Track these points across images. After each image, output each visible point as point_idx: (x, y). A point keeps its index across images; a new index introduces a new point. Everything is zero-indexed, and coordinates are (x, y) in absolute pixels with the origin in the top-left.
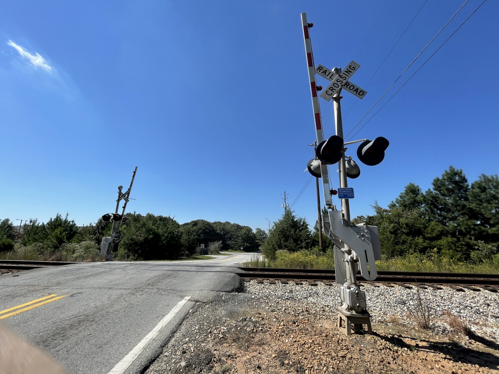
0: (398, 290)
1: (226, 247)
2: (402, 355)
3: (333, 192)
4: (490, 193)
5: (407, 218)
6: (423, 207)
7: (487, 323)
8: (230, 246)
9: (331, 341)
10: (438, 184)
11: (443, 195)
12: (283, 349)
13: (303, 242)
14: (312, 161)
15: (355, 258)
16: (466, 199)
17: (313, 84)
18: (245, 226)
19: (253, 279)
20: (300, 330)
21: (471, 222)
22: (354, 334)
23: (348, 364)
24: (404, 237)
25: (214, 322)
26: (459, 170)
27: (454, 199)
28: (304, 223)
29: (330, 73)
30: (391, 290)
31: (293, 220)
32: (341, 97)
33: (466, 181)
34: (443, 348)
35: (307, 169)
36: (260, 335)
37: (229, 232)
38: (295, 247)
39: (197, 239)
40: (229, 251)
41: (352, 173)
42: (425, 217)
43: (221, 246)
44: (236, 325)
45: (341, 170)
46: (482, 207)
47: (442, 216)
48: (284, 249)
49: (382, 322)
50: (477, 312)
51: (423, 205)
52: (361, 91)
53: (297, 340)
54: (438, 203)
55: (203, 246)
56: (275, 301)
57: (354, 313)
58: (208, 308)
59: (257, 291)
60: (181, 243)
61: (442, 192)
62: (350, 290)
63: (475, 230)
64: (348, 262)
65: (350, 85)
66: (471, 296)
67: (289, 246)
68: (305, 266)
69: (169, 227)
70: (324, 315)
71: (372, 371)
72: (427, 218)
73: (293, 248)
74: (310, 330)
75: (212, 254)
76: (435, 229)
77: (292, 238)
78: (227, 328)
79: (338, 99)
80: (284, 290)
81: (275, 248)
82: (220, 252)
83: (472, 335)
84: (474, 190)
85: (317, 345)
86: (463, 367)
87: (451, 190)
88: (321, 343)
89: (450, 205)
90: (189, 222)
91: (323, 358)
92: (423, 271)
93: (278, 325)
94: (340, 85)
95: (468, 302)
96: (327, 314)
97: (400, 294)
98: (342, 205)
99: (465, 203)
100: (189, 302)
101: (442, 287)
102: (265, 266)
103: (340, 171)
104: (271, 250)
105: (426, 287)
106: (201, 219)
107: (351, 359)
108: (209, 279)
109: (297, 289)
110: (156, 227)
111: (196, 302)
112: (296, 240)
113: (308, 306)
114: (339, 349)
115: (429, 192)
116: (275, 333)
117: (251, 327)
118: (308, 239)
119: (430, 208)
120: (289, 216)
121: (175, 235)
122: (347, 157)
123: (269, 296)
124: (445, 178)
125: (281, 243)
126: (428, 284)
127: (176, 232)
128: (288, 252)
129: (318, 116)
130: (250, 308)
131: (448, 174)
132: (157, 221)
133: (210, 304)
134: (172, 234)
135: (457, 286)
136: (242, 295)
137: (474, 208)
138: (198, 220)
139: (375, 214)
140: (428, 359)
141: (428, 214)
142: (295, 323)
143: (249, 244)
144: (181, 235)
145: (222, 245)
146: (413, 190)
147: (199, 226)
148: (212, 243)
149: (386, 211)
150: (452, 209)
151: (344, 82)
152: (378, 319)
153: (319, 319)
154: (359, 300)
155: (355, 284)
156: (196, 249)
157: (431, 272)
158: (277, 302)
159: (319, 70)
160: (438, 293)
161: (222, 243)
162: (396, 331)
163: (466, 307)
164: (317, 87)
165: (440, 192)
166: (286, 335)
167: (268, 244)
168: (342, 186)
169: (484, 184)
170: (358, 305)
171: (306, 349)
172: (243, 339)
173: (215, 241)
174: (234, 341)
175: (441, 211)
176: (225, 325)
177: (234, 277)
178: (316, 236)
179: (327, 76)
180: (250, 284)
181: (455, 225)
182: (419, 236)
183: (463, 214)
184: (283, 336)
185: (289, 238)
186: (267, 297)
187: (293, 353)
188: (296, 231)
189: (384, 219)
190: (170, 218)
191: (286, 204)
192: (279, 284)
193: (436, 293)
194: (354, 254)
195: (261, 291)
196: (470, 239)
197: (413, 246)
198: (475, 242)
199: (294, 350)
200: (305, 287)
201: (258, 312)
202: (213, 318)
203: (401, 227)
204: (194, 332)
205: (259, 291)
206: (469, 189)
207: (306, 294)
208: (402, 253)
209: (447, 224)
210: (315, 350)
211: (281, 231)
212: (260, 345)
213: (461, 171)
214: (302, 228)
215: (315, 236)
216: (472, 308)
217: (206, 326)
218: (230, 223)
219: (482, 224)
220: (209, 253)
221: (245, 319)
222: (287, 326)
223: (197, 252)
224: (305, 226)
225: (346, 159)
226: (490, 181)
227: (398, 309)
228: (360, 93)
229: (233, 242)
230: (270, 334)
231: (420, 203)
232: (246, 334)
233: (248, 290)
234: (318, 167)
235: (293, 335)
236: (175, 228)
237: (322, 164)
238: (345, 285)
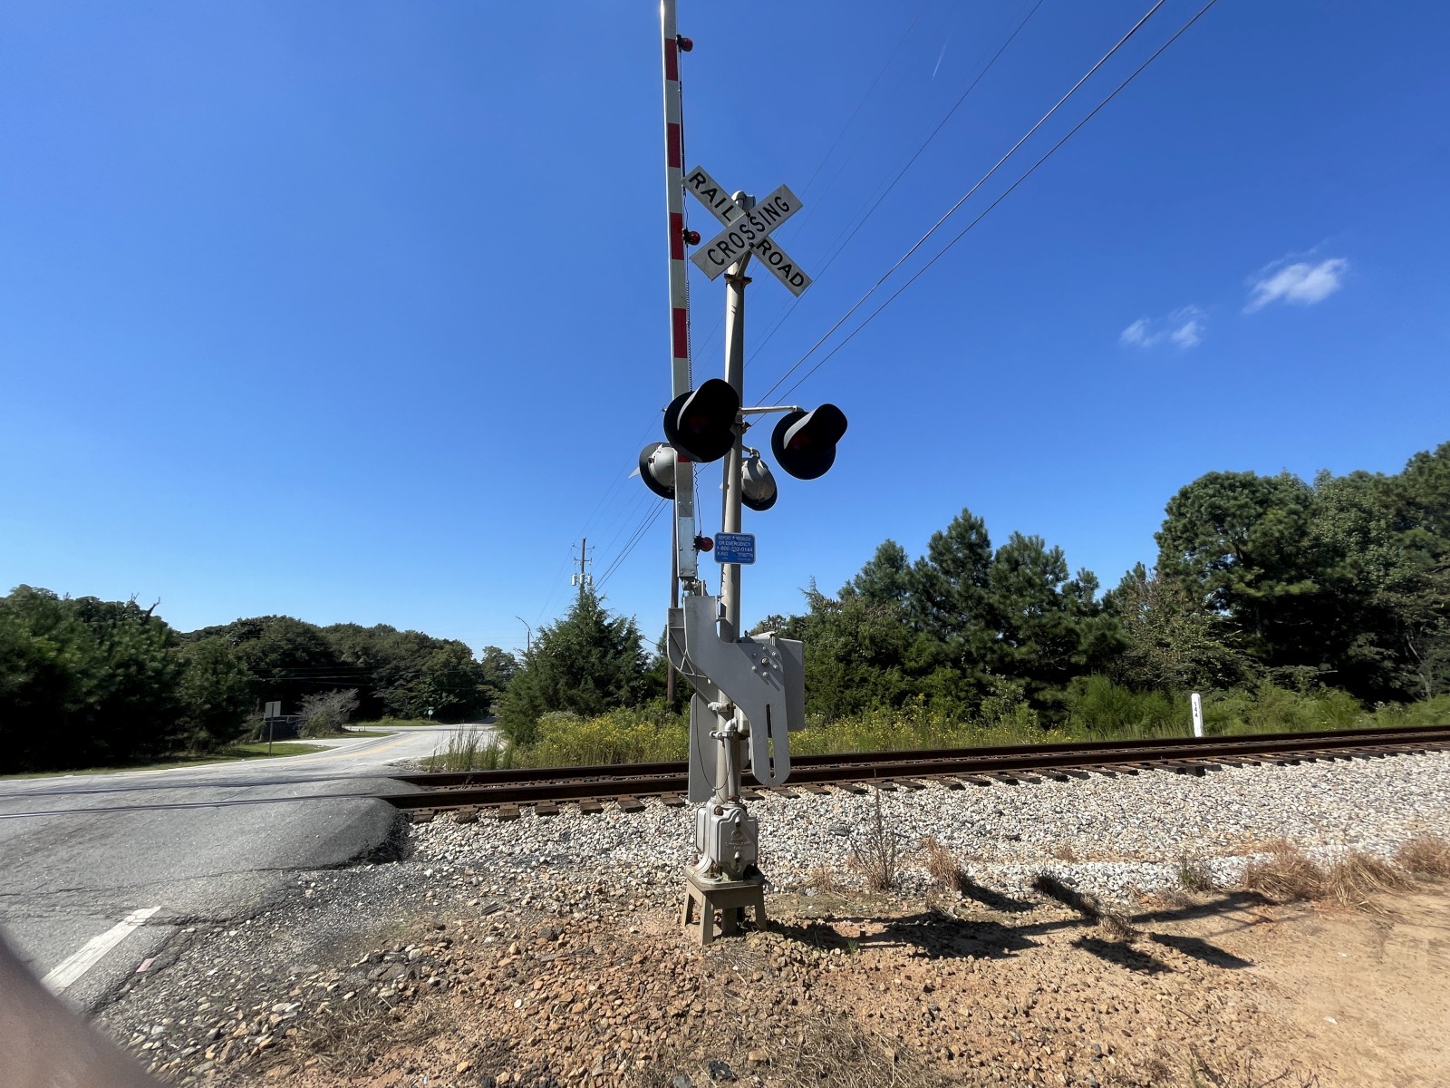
0: (838, 802)
1: (370, 710)
2: (828, 971)
3: (702, 544)
4: (1024, 572)
5: (874, 623)
6: (907, 599)
7: (995, 854)
8: (387, 706)
9: (653, 975)
10: (939, 547)
11: (947, 572)
12: (498, 1035)
13: (622, 687)
14: (654, 447)
15: (740, 728)
16: (985, 585)
17: (677, 220)
18: (446, 642)
19: (442, 811)
20: (566, 959)
21: (989, 635)
22: (719, 937)
23: (690, 1032)
24: (864, 668)
25: (249, 988)
26: (979, 519)
27: (965, 583)
28: (630, 631)
29: (724, 200)
30: (823, 803)
31: (598, 623)
32: (749, 280)
33: (988, 546)
34: (914, 929)
35: (638, 471)
36: (428, 1003)
37: (386, 661)
38: (598, 701)
39: (251, 684)
40: (382, 721)
41: (757, 496)
42: (908, 622)
43: (350, 706)
44: (338, 986)
45: (730, 482)
46: (1008, 602)
47: (940, 620)
48: (564, 709)
49: (794, 889)
50: (982, 833)
51: (908, 595)
52: (798, 274)
53: (551, 995)
54: (935, 592)
55: (274, 709)
56: (503, 877)
57: (725, 878)
58: (235, 939)
59: (451, 847)
60: (178, 701)
61: (944, 565)
62: (721, 817)
63: (993, 652)
64: (722, 739)
65: (772, 251)
66: (974, 799)
67: (582, 698)
68: (618, 755)
69: (119, 643)
70: (648, 897)
71: (751, 1038)
72: (913, 624)
73: (593, 705)
74: (598, 951)
75: (313, 733)
76: (925, 649)
77: (590, 674)
78: (297, 1004)
79: (739, 282)
80: (543, 836)
81: (537, 706)
82: (348, 728)
83: (968, 888)
84: (1000, 566)
85: (611, 997)
86: (947, 968)
87: (962, 562)
88: (624, 985)
89: (956, 596)
90: (226, 622)
91: (623, 1034)
92: (894, 749)
93: (499, 956)
94: (747, 242)
95: (968, 813)
96: (658, 891)
97: (841, 810)
98: (722, 581)
99: (983, 592)
100: (148, 929)
101: (925, 782)
102: (494, 765)
103: (726, 486)
104: (524, 713)
105: (895, 785)
106: (279, 615)
107: (701, 1016)
108: (264, 829)
109: (585, 827)
110: (49, 639)
111: (185, 922)
112: (602, 683)
113: (605, 878)
114: (671, 993)
115: (921, 564)
116: (483, 984)
117: (398, 983)
118: (636, 679)
119: (920, 601)
120: (589, 612)
121: (150, 673)
122: (748, 450)
123: (485, 862)
124: (954, 533)
125: (556, 692)
126: (900, 779)
127: (153, 659)
128: (576, 717)
129: (680, 317)
130: (410, 914)
131: (958, 524)
132: (58, 618)
133: (248, 922)
134: (133, 669)
135: (953, 779)
136: (388, 872)
137: (996, 605)
138: (266, 618)
139: (809, 611)
140: (880, 966)
141: (915, 616)
142: (555, 938)
143: (456, 696)
144: (178, 673)
145: (358, 702)
146: (891, 557)
147: (269, 638)
148: (319, 697)
149: (833, 605)
150: (959, 605)
151: (759, 237)
152: (785, 882)
153: (634, 910)
154: (741, 841)
155: (736, 799)
156: (245, 722)
157: (909, 749)
158: (511, 879)
159: (695, 182)
160: (915, 799)
161: (358, 696)
162: (823, 907)
163: (964, 824)
164: (686, 231)
165: (941, 566)
166: (521, 984)
167: (518, 694)
168: (728, 530)
169: (1016, 554)
170: (736, 856)
171: (576, 1018)
172: (356, 1034)
173: (331, 691)
174: (318, 1047)
175: (939, 608)
176: (292, 994)
177: (370, 813)
178: (661, 665)
179: (717, 206)
180: (431, 828)
181: (962, 640)
182: (892, 667)
183: (976, 617)
184: (508, 988)
185: (582, 676)
186: (478, 866)
187: (529, 1041)
188: (604, 656)
189: (827, 626)
190: (137, 607)
191: (583, 576)
192: (530, 818)
193: (913, 798)
194: (740, 715)
195: (466, 848)
196: (984, 671)
197: (880, 691)
198: (991, 678)
199: (536, 1028)
200: (608, 819)
201: (435, 924)
202: (247, 977)
203: (860, 645)
204: (138, 1053)
205: (458, 849)
206: (991, 563)
207: (609, 840)
208: (855, 708)
209: (948, 638)
210: (601, 1013)
211: (560, 656)
212: (417, 1041)
213: (982, 521)
214: (624, 648)
215: (657, 670)
216: (973, 824)
217: (205, 1012)
218: (393, 630)
219: (1006, 639)
220: (302, 732)
221: (381, 958)
222: (527, 954)
223: (246, 731)
224: (633, 639)
225: (745, 454)
226: (1026, 547)
227: (834, 849)
228: (794, 278)
229: (400, 691)
230: (464, 992)
231: (901, 588)
232: (372, 1010)
233: (421, 848)
234: (669, 468)
235: (543, 980)
236: (150, 645)
237: (680, 459)
238: (711, 805)
